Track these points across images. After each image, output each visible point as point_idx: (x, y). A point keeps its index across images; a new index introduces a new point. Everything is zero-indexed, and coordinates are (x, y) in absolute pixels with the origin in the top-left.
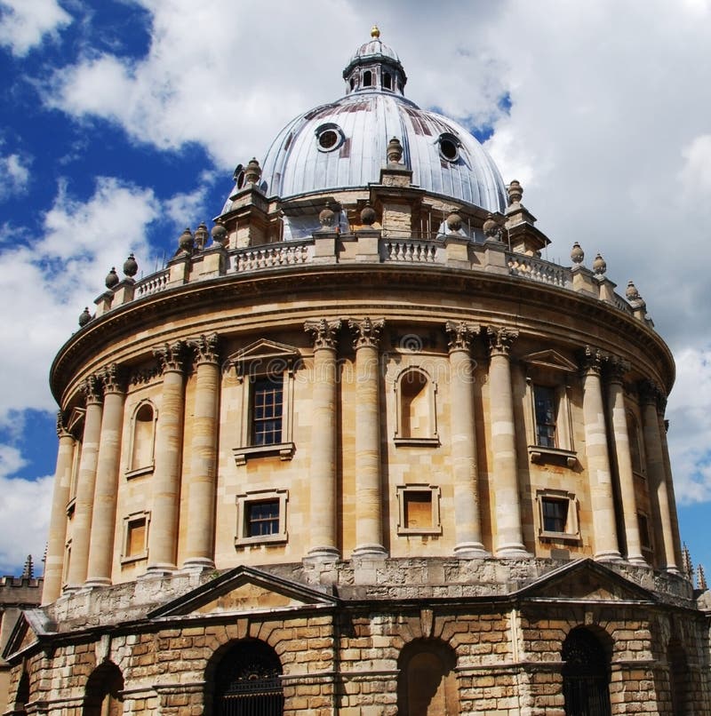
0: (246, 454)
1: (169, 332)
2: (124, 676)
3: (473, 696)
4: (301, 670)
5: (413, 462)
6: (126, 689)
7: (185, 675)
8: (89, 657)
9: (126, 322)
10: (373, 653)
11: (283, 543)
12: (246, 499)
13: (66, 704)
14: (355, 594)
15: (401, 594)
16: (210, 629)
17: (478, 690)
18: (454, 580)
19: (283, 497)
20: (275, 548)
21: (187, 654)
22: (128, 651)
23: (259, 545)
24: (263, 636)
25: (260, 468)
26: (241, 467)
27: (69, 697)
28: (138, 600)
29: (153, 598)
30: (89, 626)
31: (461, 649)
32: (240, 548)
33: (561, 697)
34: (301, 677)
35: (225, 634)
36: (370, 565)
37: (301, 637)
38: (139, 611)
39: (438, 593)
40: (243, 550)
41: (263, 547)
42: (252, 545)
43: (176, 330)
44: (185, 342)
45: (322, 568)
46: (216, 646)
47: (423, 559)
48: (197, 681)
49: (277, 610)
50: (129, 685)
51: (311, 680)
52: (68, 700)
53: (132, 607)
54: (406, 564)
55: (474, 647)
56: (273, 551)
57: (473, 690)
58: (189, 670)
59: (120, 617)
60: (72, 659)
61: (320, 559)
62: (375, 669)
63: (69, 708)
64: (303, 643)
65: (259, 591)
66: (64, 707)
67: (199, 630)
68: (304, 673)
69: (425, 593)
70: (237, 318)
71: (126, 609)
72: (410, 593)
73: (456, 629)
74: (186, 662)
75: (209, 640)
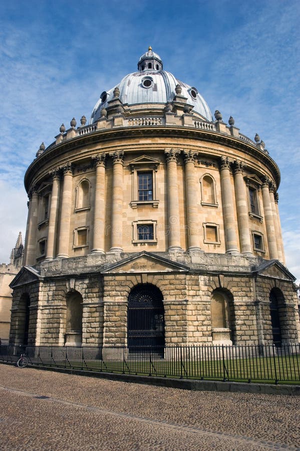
0: (137, 204)
1: (99, 149)
2: (83, 296)
3: (239, 314)
4: (173, 299)
5: (209, 213)
6: (84, 302)
7: (117, 298)
8: (63, 288)
9: (76, 144)
10: (201, 293)
11: (155, 244)
12: (137, 223)
13: (52, 307)
14: (193, 267)
15: (211, 268)
16: (129, 277)
17: (241, 312)
18: (230, 264)
19: (155, 223)
20: (152, 245)
21: (118, 288)
22: (85, 286)
23: (144, 243)
24: (154, 283)
25: (144, 210)
26: (135, 210)
27: (53, 304)
28: (88, 264)
29: (97, 263)
30: (62, 274)
31: (234, 294)
32: (135, 244)
33: (270, 316)
34: (172, 301)
35: (136, 281)
36: (198, 255)
37: (170, 284)
38: (90, 269)
39: (225, 269)
40: (137, 245)
41: (146, 244)
42: (141, 243)
43: (103, 149)
44: (108, 154)
45: (178, 255)
46: (132, 286)
47: (219, 254)
48: (123, 301)
49: (161, 271)
50: (85, 301)
51: (177, 303)
52: (53, 306)
53: (86, 267)
54: (212, 256)
55: (239, 293)
56: (151, 247)
57: (239, 311)
58: (119, 296)
59: (79, 271)
60: (54, 288)
61: (176, 251)
62: (203, 300)
63: (53, 309)
64: (172, 287)
65: (151, 263)
66: (51, 308)
67: (123, 278)
68: (174, 299)
69: (220, 269)
70: (132, 145)
71: (83, 268)
72: (215, 268)
73: (232, 285)
74: (118, 292)
75: (128, 283)
